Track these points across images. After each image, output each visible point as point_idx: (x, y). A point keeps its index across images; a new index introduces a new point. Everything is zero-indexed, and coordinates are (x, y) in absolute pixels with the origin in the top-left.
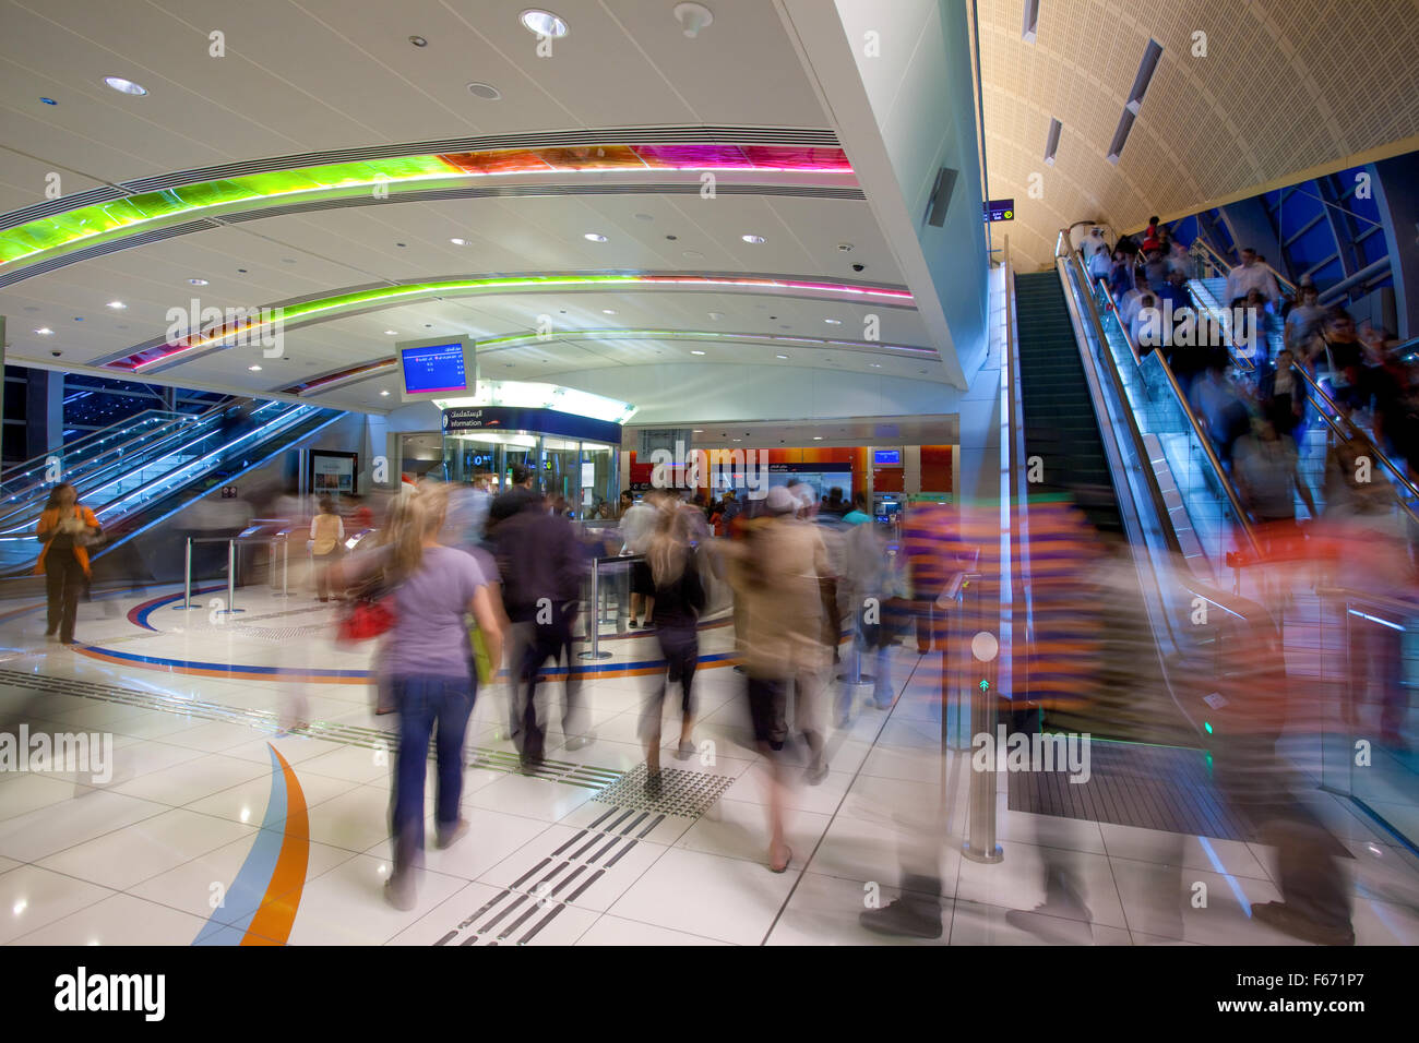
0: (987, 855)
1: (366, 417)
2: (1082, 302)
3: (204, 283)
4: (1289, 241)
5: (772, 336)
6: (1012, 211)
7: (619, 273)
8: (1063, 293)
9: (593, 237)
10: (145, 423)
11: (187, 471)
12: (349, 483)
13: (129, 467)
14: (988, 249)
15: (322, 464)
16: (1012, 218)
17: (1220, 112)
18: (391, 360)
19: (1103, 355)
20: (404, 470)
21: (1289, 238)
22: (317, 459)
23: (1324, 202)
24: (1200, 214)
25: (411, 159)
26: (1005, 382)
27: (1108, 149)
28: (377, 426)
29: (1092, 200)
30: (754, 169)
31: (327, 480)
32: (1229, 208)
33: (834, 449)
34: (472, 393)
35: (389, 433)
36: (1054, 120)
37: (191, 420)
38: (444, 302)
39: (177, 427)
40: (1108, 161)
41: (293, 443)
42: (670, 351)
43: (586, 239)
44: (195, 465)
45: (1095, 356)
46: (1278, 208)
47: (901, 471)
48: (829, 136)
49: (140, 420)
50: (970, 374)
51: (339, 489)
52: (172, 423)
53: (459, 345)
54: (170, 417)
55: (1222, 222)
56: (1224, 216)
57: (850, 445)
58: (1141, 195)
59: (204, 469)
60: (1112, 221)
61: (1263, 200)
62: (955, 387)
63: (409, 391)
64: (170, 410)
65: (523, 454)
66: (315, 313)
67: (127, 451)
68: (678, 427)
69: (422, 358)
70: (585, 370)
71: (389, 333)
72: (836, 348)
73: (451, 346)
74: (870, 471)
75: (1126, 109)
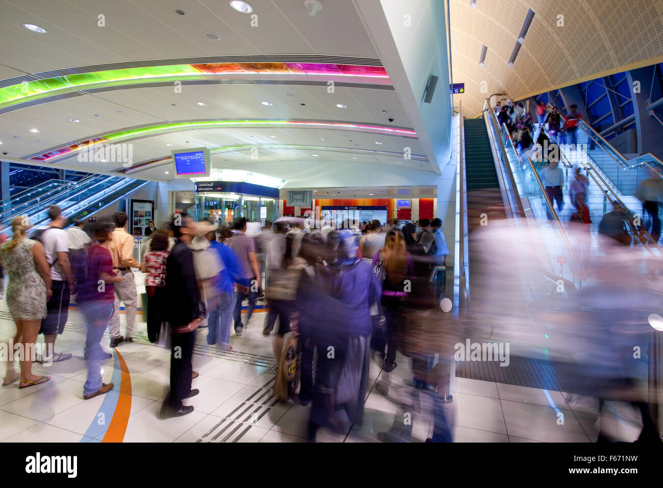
0: (445, 400)
1: (158, 183)
2: (495, 133)
3: (78, 121)
4: (591, 105)
5: (351, 149)
6: (464, 89)
7: (278, 120)
8: (486, 129)
9: (265, 103)
10: (50, 185)
11: (72, 209)
12: (150, 215)
13: (42, 207)
14: (452, 107)
15: (136, 206)
16: (463, 92)
17: (560, 44)
18: (170, 158)
19: (503, 158)
20: (176, 208)
21: (590, 104)
22: (134, 204)
23: (606, 88)
24: (550, 92)
25: (178, 66)
26: (458, 171)
27: (509, 60)
28: (164, 189)
29: (501, 84)
30: (342, 75)
31: (139, 214)
32: (563, 89)
33: (379, 200)
34: (208, 175)
35: (169, 191)
36: (484, 45)
37: (73, 184)
38: (195, 131)
39: (66, 188)
40: (508, 65)
41: (123, 196)
42: (302, 155)
43: (263, 105)
44: (76, 207)
45: (500, 159)
46: (585, 90)
47: (410, 210)
48: (378, 61)
49: (48, 184)
50: (442, 167)
51: (145, 218)
52: (64, 186)
53: (202, 152)
54: (63, 183)
55: (560, 95)
56: (561, 93)
57: (386, 198)
58: (523, 82)
59: (80, 208)
60: (509, 94)
61: (579, 86)
62: (435, 173)
63: (178, 174)
64: (62, 179)
65: (233, 202)
66: (132, 135)
67: (42, 199)
68: (306, 190)
69: (184, 158)
70: (262, 162)
71: (169, 145)
72: (381, 155)
73: (198, 152)
74: (396, 209)
75: (517, 42)
